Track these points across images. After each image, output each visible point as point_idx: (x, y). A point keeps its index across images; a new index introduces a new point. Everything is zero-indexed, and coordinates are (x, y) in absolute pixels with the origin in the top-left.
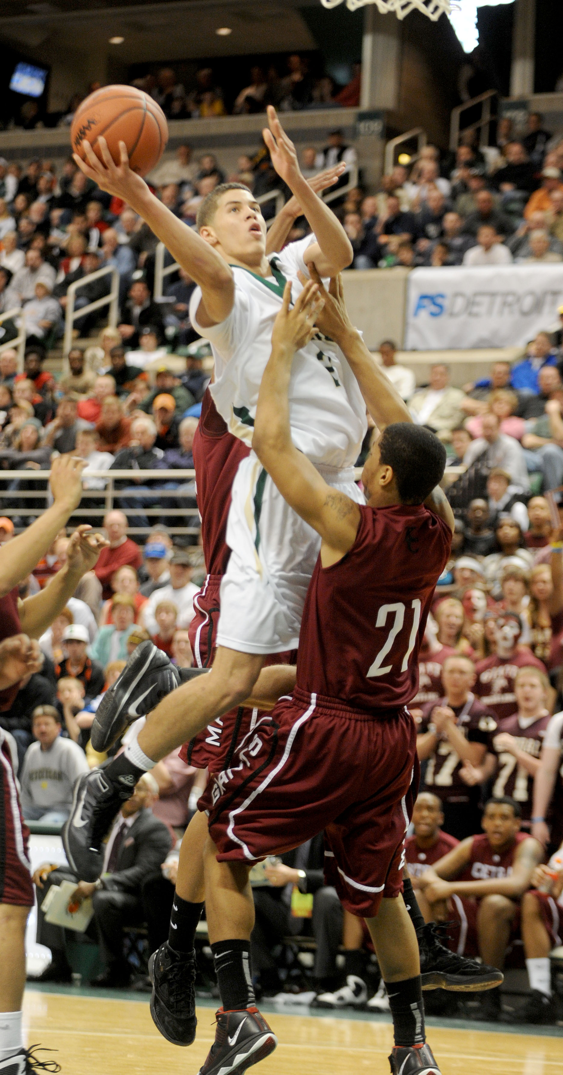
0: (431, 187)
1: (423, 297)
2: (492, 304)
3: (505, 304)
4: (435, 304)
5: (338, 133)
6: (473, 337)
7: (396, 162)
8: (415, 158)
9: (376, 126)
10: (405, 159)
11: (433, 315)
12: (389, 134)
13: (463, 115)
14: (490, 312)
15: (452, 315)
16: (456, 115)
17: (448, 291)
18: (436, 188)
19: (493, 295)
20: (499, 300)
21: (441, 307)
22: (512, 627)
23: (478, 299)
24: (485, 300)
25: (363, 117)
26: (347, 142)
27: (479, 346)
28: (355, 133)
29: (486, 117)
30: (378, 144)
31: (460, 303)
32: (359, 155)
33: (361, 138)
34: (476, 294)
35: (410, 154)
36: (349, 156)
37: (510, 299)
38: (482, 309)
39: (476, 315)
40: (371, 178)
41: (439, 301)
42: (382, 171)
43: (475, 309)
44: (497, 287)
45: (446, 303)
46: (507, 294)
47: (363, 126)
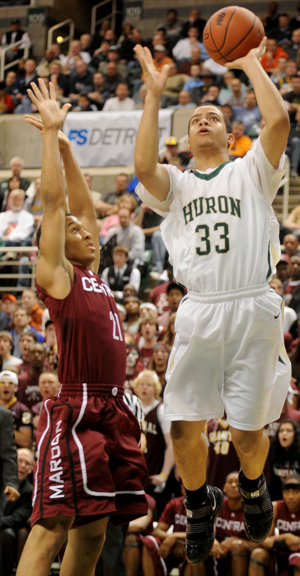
0: (77, 57)
1: (72, 132)
2: (118, 136)
3: (126, 136)
4: (80, 136)
5: (17, 22)
6: (106, 159)
7: (54, 41)
8: (67, 39)
9: (41, 18)
10: (60, 39)
11: (79, 143)
12: (49, 23)
13: (98, 10)
14: (117, 141)
15: (91, 143)
16: (94, 10)
17: (90, 129)
18: (81, 58)
19: (120, 130)
20: (123, 134)
21: (85, 139)
22: (134, 354)
23: (109, 133)
24: (115, 134)
25: (32, 11)
26: (23, 28)
27: (109, 165)
28: (28, 22)
29: (114, 11)
30: (44, 30)
31: (97, 135)
32: (30, 36)
33: (31, 26)
34: (107, 130)
35: (63, 37)
36: (25, 38)
37: (131, 133)
38: (113, 140)
39: (109, 144)
40: (37, 52)
41: (83, 134)
42: (46, 47)
43: (107, 140)
44: (122, 125)
45: (88, 136)
46: (128, 130)
47: (31, 18)
